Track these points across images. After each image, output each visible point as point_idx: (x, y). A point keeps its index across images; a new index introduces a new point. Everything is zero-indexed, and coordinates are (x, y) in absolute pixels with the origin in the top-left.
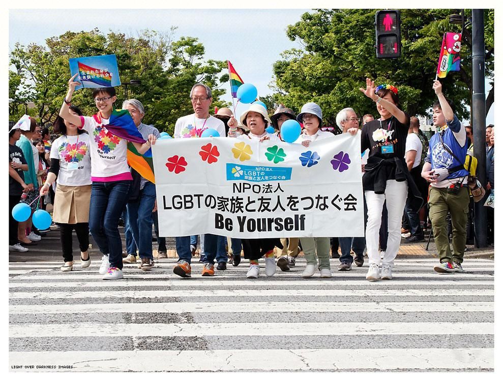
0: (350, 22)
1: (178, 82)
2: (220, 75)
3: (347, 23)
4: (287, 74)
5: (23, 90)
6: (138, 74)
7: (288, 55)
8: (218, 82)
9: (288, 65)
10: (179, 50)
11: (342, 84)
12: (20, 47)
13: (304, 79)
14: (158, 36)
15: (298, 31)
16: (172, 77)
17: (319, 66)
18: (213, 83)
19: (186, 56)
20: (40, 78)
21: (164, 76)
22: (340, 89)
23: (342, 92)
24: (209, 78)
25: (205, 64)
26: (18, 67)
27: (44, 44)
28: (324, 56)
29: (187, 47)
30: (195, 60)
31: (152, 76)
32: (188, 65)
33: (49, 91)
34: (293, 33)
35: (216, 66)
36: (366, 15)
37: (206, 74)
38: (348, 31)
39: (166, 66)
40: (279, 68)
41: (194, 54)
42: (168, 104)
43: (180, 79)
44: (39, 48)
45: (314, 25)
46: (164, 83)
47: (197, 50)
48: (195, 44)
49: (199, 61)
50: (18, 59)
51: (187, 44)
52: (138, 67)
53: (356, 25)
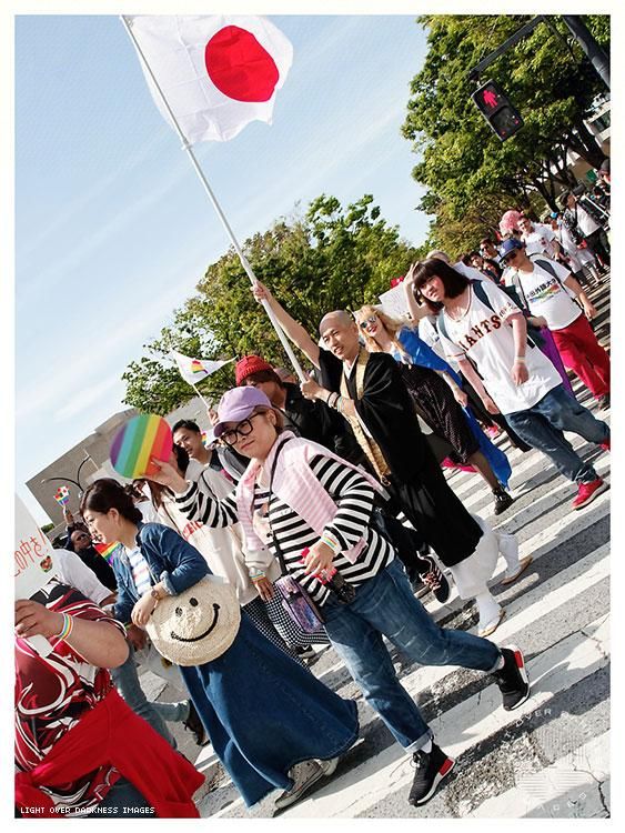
0: (457, 86)
1: (335, 250)
2: (368, 214)
3: (453, 89)
4: (431, 176)
5: (208, 350)
6: (294, 270)
7: (420, 147)
8: (370, 221)
9: (425, 165)
10: (316, 217)
11: (488, 148)
12: (179, 313)
13: (449, 168)
14: (288, 219)
15: (413, 125)
16: (327, 250)
17: (456, 146)
18: (367, 225)
19: (326, 219)
20: (214, 327)
21: (319, 255)
22: (489, 155)
23: (494, 157)
24: (360, 224)
25: (346, 214)
26: (189, 331)
27: (196, 293)
28: (454, 131)
29: (321, 210)
30: (336, 216)
31: (308, 263)
32: (332, 226)
33: (230, 333)
34: (409, 132)
35: (359, 208)
36: (467, 68)
37: (355, 222)
38: (460, 96)
39: (314, 243)
40: (418, 174)
41: (331, 211)
42: (340, 277)
43: (334, 246)
44: (194, 300)
45: (424, 109)
46: (323, 261)
47: (331, 206)
48: (325, 201)
49: (341, 215)
50: (184, 323)
51: (318, 207)
52: (290, 263)
53: (464, 85)
